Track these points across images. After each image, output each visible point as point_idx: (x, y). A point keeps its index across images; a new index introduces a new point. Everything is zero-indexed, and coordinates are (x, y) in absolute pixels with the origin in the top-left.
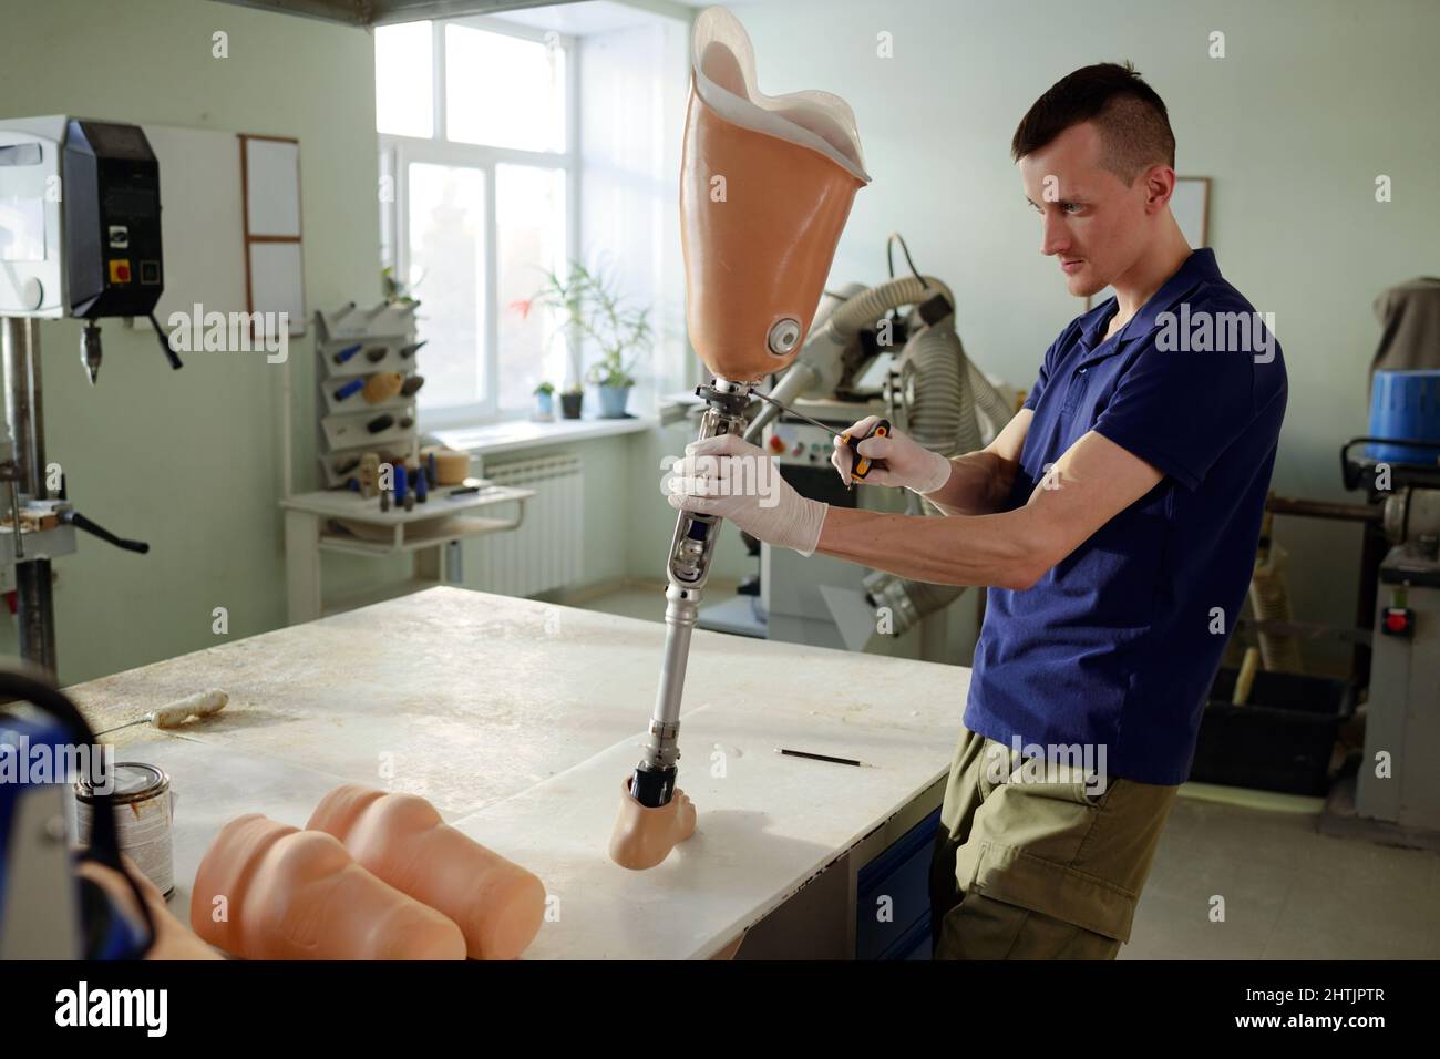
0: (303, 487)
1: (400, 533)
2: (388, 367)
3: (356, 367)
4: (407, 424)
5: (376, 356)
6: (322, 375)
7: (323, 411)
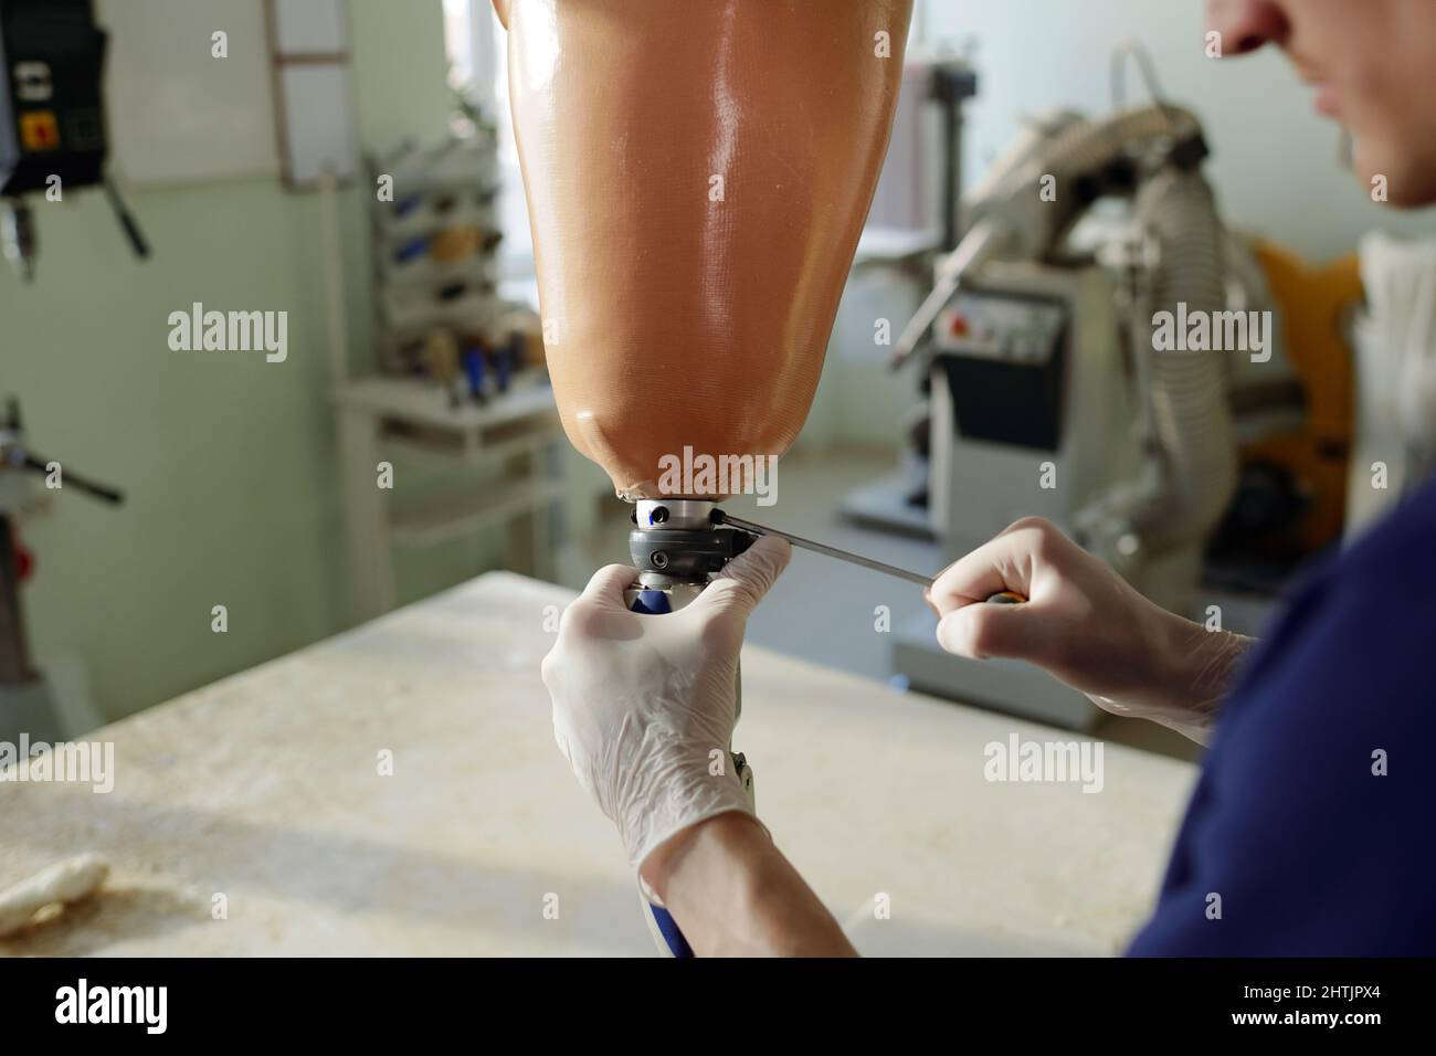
0: (357, 372)
1: (473, 441)
2: (462, 219)
3: (420, 221)
4: (487, 288)
5: (445, 204)
6: (377, 233)
7: (379, 278)
